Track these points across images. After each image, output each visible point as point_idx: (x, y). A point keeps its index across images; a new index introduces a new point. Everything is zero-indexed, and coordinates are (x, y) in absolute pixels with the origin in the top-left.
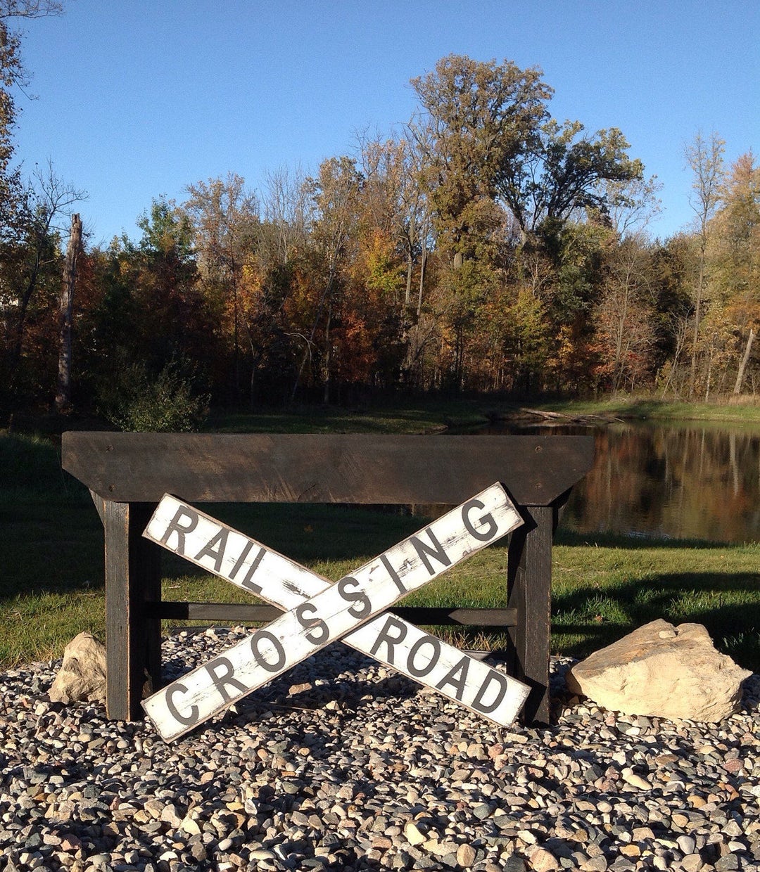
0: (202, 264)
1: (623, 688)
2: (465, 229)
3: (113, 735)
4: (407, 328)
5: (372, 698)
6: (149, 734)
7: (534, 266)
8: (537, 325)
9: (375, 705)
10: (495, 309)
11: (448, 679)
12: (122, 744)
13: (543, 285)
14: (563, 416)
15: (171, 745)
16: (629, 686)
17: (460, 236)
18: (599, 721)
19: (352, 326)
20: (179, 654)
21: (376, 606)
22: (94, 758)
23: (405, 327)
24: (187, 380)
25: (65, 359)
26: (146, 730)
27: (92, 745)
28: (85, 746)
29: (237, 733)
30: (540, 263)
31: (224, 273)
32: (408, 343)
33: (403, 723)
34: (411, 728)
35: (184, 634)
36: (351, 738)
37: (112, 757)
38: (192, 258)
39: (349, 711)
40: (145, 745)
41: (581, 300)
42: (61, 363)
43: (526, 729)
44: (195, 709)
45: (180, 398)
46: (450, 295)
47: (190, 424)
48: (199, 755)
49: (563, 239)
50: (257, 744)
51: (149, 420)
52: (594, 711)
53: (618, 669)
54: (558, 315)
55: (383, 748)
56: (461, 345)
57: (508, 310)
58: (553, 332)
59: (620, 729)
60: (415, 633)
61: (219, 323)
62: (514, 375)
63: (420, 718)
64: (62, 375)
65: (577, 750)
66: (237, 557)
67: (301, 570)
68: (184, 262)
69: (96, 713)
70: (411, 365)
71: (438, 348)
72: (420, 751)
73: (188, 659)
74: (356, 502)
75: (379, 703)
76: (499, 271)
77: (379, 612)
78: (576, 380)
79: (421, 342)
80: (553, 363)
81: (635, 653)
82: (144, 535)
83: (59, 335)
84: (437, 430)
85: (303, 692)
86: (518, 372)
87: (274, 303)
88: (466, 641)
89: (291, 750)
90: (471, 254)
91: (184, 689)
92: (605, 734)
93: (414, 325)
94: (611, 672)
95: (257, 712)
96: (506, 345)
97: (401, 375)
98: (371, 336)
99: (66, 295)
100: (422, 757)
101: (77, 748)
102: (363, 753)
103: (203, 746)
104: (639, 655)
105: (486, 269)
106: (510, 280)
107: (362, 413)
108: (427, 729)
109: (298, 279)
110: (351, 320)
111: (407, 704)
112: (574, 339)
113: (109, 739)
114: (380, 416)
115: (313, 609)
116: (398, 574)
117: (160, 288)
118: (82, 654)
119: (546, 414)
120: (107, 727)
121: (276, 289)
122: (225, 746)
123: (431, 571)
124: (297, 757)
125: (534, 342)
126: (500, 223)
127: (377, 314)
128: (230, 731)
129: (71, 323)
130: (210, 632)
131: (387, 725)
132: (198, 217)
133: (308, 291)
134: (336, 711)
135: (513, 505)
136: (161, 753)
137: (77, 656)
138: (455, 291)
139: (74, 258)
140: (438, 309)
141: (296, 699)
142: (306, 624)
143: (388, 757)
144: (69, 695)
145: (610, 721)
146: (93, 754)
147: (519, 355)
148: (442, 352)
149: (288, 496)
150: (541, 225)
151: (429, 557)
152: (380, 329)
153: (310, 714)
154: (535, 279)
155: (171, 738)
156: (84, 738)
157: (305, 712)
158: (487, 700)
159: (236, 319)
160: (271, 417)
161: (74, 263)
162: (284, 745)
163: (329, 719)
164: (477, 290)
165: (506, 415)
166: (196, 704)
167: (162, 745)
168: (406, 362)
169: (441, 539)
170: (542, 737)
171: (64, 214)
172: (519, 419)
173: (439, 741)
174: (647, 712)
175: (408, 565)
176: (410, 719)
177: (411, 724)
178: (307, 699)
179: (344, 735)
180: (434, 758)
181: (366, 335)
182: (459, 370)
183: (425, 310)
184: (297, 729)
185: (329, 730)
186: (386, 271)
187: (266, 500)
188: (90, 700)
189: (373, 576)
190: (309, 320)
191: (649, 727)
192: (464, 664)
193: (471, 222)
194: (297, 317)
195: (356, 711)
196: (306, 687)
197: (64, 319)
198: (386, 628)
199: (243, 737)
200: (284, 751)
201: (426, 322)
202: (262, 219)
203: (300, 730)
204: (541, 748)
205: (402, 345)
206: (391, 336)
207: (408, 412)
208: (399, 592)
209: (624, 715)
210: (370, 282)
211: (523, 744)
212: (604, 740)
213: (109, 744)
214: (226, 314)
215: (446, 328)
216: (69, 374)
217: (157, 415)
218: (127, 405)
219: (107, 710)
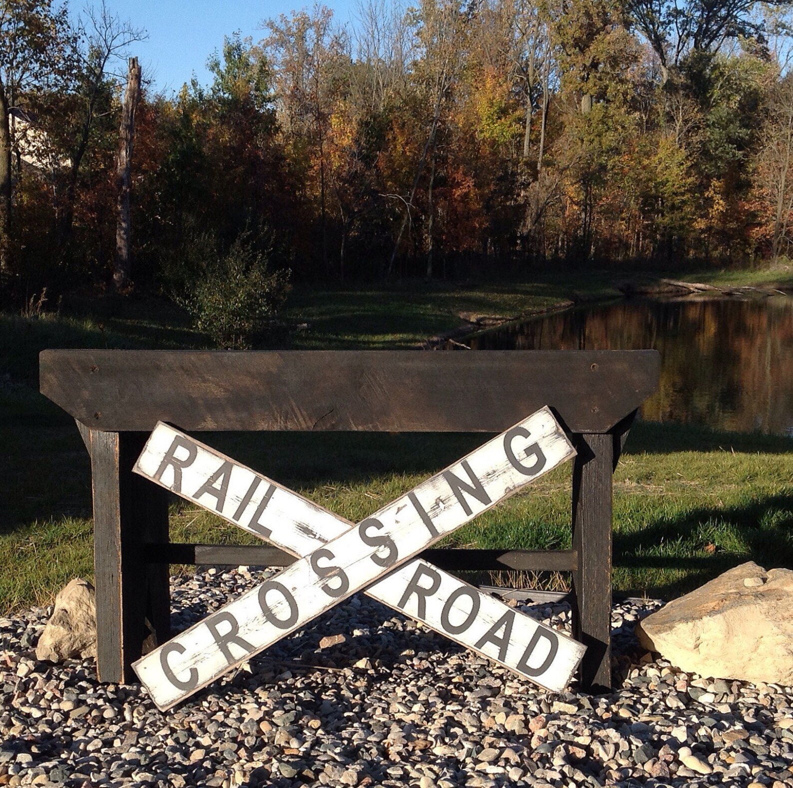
0: (282, 112)
1: (697, 646)
2: (595, 65)
3: (100, 702)
4: (526, 186)
5: (413, 653)
6: (143, 699)
7: (677, 108)
8: (681, 179)
9: (416, 662)
10: (632, 160)
11: (489, 637)
12: (109, 713)
13: (689, 131)
14: (712, 288)
15: (165, 714)
16: (705, 643)
17: (588, 74)
18: (669, 685)
19: (459, 185)
20: (202, 596)
21: (404, 553)
22: (75, 730)
23: (523, 184)
24: (263, 253)
25: (122, 228)
26: (140, 695)
27: (74, 714)
28: (66, 715)
29: (244, 699)
30: (683, 106)
31: (309, 123)
32: (527, 203)
33: (439, 687)
34: (447, 694)
35: (212, 571)
36: (376, 705)
37: (95, 729)
38: (269, 106)
39: (383, 669)
40: (135, 714)
41: (735, 148)
42: (120, 234)
43: (579, 696)
44: (194, 672)
45: (255, 274)
46: (577, 144)
47: (268, 305)
48: (193, 726)
49: (713, 76)
50: (261, 714)
51: (219, 301)
52: (665, 672)
53: (690, 624)
54: (707, 167)
55: (408, 719)
56: (591, 205)
57: (646, 162)
58: (703, 186)
59: (693, 695)
60: (450, 583)
61: (303, 185)
62: (654, 240)
63: (462, 680)
64: (120, 248)
65: (634, 722)
66: (242, 495)
67: (317, 509)
68: (262, 111)
69: (86, 674)
70: (530, 230)
71: (563, 209)
72: (451, 722)
73: (211, 604)
74: (381, 430)
75: (421, 659)
76: (637, 114)
77: (408, 559)
78: (728, 245)
79: (542, 202)
80: (701, 224)
81: (713, 604)
82: (135, 470)
83: (116, 200)
84: (560, 307)
85: (335, 646)
86: (658, 236)
87: (368, 159)
88: (540, 580)
89: (301, 722)
90: (601, 95)
91: (181, 649)
92: (673, 702)
93: (533, 181)
94: (682, 628)
95: (275, 672)
96: (645, 203)
97: (519, 242)
98: (482, 196)
99: (124, 153)
100: (452, 730)
101: (57, 717)
102: (385, 725)
103: (201, 716)
104: (717, 608)
105: (619, 113)
106: (651, 126)
107: (471, 288)
108: (467, 693)
109: (395, 129)
110: (459, 177)
111: (454, 661)
112: (726, 194)
113: (96, 706)
114: (493, 291)
115: (330, 556)
116: (429, 515)
117: (234, 143)
118: (73, 604)
119: (692, 286)
120: (95, 691)
121: (369, 141)
122: (227, 717)
123: (468, 511)
124: (305, 731)
125: (678, 200)
126: (636, 58)
127: (488, 170)
128: (237, 696)
129: (130, 186)
130: (242, 569)
131: (420, 689)
132: (278, 57)
133: (407, 144)
134: (367, 670)
135: (563, 433)
136: (153, 724)
137: (67, 607)
138: (582, 141)
139: (132, 110)
140: (563, 162)
141: (325, 655)
142: (323, 573)
143: (410, 731)
144: (58, 652)
145: (681, 686)
146: (74, 725)
147: (660, 215)
148: (567, 213)
149: (302, 423)
150: (685, 59)
151: (466, 495)
152: (492, 187)
153: (336, 675)
154: (679, 124)
155: (167, 705)
156: (66, 706)
157: (330, 671)
158: (535, 662)
159: (323, 179)
160: (363, 293)
161: (132, 116)
162: (291, 716)
163: (357, 680)
164: (610, 139)
165: (643, 288)
166: (195, 666)
167: (155, 714)
168: (524, 225)
169: (479, 473)
170: (595, 705)
171: (121, 57)
172: (660, 293)
173: (475, 710)
174: (726, 675)
175: (441, 504)
176: (449, 681)
177: (449, 688)
178: (337, 654)
179: (368, 702)
180: (465, 731)
181: (476, 195)
182: (588, 235)
183: (547, 164)
184: (313, 694)
185: (352, 695)
186: (500, 118)
187: (276, 428)
188: (84, 657)
189: (399, 517)
190: (408, 178)
191: (725, 693)
192: (507, 620)
193: (602, 57)
194: (394, 175)
195: (391, 669)
196: (339, 639)
197: (121, 182)
198: (416, 577)
199: (250, 706)
200: (292, 723)
201: (548, 177)
202: (355, 58)
203: (318, 697)
204: (591, 721)
205: (520, 206)
206: (506, 195)
207: (527, 286)
208: (430, 536)
209: (700, 677)
210: (482, 132)
211: (572, 716)
212: (670, 709)
213: (94, 713)
214: (311, 173)
215: (572, 184)
216: (129, 248)
217: (228, 294)
218: (194, 284)
219: (98, 671)
